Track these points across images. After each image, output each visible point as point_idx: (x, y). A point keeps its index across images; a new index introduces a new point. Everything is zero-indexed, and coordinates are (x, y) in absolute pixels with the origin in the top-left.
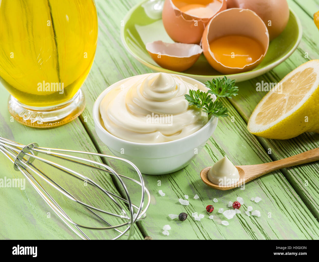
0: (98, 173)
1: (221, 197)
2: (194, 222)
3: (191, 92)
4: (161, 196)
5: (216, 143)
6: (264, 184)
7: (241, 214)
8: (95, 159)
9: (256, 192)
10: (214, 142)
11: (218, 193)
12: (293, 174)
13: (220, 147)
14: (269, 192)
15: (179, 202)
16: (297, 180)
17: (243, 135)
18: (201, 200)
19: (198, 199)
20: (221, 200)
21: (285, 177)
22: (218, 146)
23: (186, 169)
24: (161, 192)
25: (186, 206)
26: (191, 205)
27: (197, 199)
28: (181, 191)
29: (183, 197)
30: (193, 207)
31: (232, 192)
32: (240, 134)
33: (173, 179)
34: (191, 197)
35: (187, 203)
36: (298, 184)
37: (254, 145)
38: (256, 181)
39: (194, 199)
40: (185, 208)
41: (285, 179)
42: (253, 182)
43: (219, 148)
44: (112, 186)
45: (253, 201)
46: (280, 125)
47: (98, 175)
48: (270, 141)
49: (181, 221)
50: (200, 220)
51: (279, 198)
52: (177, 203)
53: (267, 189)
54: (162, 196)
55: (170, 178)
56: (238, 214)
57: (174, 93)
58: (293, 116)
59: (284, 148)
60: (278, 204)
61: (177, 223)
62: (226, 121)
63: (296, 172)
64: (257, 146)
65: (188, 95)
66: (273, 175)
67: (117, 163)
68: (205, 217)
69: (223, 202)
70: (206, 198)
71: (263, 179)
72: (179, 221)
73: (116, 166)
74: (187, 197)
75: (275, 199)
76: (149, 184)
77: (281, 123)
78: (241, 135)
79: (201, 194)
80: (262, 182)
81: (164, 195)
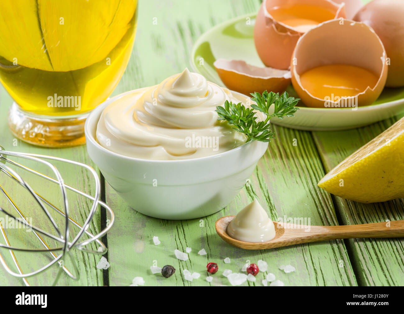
0: (84, 206)
1: (239, 258)
2: (183, 281)
3: (228, 104)
4: (154, 244)
5: (269, 197)
6: (310, 253)
7: (255, 283)
8: (91, 190)
9: (292, 261)
10: (266, 195)
11: (237, 253)
12: (360, 249)
13: (272, 202)
14: (313, 263)
15: (175, 255)
16: (363, 255)
17: (313, 192)
18: (208, 258)
19: (204, 256)
20: (236, 262)
21: (346, 250)
22: (269, 200)
23: (207, 218)
24: (156, 239)
25: (182, 262)
26: (190, 261)
27: (202, 256)
28: (186, 242)
29: (184, 250)
30: (191, 264)
31: (258, 255)
32: (310, 191)
33: (183, 228)
34: (195, 252)
35: (185, 257)
36: (361, 261)
37: (322, 207)
38: (300, 248)
39: (198, 255)
40: (179, 264)
41: (346, 253)
42: (295, 249)
43: (270, 203)
44: (94, 224)
45: (283, 271)
46: (352, 172)
47: (84, 208)
48: (348, 205)
49: (164, 278)
50: (191, 280)
51: (323, 273)
52: (172, 255)
53: (312, 260)
54: (156, 245)
55: (179, 225)
56: (251, 282)
57: (199, 99)
58: (370, 160)
59: (364, 216)
60: (317, 280)
61: (158, 280)
62: (299, 173)
63: (367, 246)
64: (328, 208)
65: (222, 108)
66: (330, 245)
67: (116, 198)
68: (201, 278)
69: (238, 264)
70: (216, 256)
71: (312, 247)
72: (162, 277)
73: (113, 201)
74: (189, 250)
75: (316, 273)
76: (145, 228)
77: (353, 169)
78: (311, 193)
79: (212, 251)
80: (309, 250)
81: (159, 243)
